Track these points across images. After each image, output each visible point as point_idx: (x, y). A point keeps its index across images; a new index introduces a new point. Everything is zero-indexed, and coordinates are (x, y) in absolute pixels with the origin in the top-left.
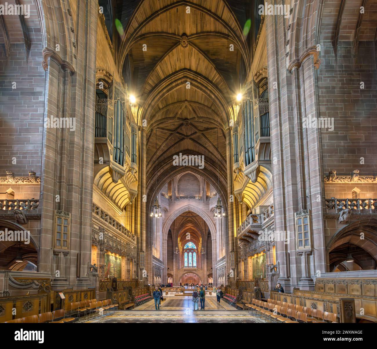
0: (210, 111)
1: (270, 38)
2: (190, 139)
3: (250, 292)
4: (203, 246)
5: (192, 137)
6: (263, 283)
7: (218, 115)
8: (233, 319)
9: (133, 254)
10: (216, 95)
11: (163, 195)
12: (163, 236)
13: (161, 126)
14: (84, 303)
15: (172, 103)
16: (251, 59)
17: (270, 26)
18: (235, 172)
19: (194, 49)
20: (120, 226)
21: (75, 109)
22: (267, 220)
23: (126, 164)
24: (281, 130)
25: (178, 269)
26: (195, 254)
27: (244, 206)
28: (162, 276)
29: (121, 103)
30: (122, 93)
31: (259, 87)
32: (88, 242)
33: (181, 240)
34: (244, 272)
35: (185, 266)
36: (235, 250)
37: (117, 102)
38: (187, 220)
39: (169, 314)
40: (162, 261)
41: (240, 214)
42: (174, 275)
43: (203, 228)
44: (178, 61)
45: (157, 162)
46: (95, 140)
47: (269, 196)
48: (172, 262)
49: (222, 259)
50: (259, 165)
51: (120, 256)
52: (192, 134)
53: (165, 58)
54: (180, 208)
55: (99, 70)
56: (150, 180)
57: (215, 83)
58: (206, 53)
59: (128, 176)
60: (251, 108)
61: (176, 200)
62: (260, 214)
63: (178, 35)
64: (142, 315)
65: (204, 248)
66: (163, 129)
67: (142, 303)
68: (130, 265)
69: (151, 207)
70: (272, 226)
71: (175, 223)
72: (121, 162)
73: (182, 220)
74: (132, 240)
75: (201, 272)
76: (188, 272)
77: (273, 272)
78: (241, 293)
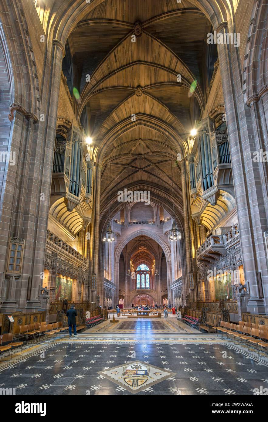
0: (164, 146)
1: (226, 80)
2: (145, 171)
3: (215, 314)
4: (156, 268)
5: (146, 169)
6: (230, 304)
7: (172, 149)
8: (201, 344)
9: (84, 276)
10: (170, 132)
11: (115, 221)
12: (115, 258)
13: (114, 162)
14: (33, 326)
15: (127, 142)
16: (205, 100)
17: (225, 71)
18: (192, 197)
19: (148, 97)
20: (73, 250)
21: (36, 150)
22: (230, 240)
23: (81, 194)
24: (242, 156)
25: (130, 290)
26: (148, 276)
27: (202, 228)
28: (113, 297)
29: (78, 143)
30: (80, 136)
31: (214, 122)
32: (41, 266)
33: (133, 263)
34: (206, 293)
35: (137, 287)
36: (194, 270)
37: (75, 143)
38: (140, 243)
39: (125, 338)
40: (113, 282)
41: (198, 236)
42: (126, 296)
43: (157, 251)
44: (132, 107)
45: (110, 192)
46: (53, 175)
47: (230, 217)
48: (124, 284)
49: (178, 280)
50: (219, 190)
51: (71, 278)
52: (145, 167)
53: (121, 106)
54: (133, 233)
55: (60, 119)
56: (103, 209)
57: (169, 123)
58: (160, 99)
59: (82, 205)
60: (208, 140)
61: (129, 226)
62: (222, 235)
63: (133, 87)
64: (95, 339)
65: (158, 270)
66: (116, 164)
67: (93, 325)
68: (81, 287)
69: (103, 232)
70: (236, 246)
71: (128, 247)
72: (76, 193)
73: (135, 244)
74: (84, 264)
75: (155, 293)
76: (141, 294)
77: (242, 292)
78: (204, 314)
